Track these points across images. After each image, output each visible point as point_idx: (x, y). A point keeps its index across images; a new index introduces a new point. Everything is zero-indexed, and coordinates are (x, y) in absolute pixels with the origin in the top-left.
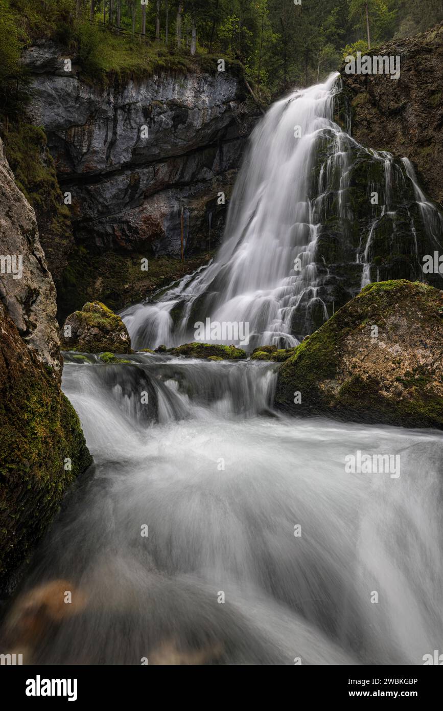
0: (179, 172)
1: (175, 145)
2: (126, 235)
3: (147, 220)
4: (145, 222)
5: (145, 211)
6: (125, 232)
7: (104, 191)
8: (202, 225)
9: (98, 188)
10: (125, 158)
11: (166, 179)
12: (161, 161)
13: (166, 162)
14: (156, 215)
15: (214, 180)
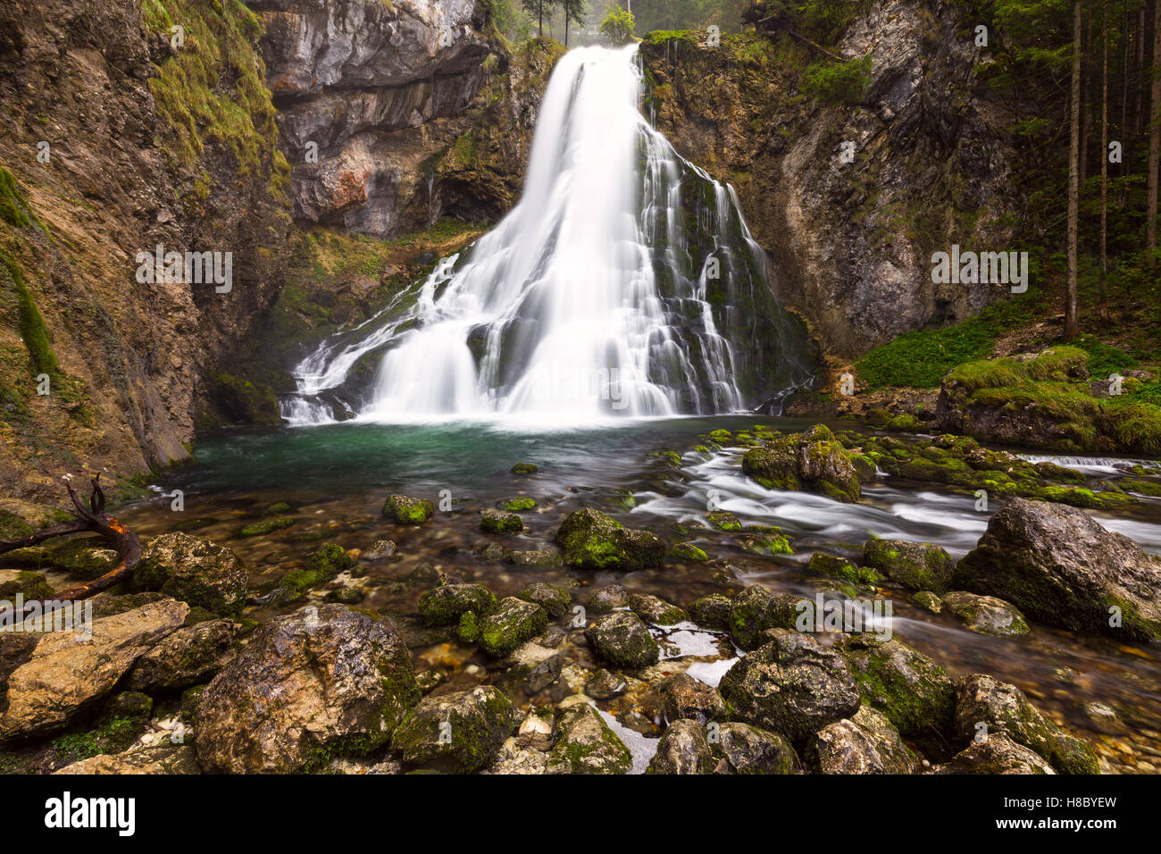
0: (386, 111)
1: (397, 72)
2: (314, 199)
3: (348, 180)
4: (342, 181)
5: (344, 165)
6: (314, 193)
7: (299, 125)
8: (416, 196)
9: (292, 119)
10: (332, 78)
11: (370, 120)
12: (369, 89)
13: (374, 92)
14: (359, 174)
15: (423, 130)
